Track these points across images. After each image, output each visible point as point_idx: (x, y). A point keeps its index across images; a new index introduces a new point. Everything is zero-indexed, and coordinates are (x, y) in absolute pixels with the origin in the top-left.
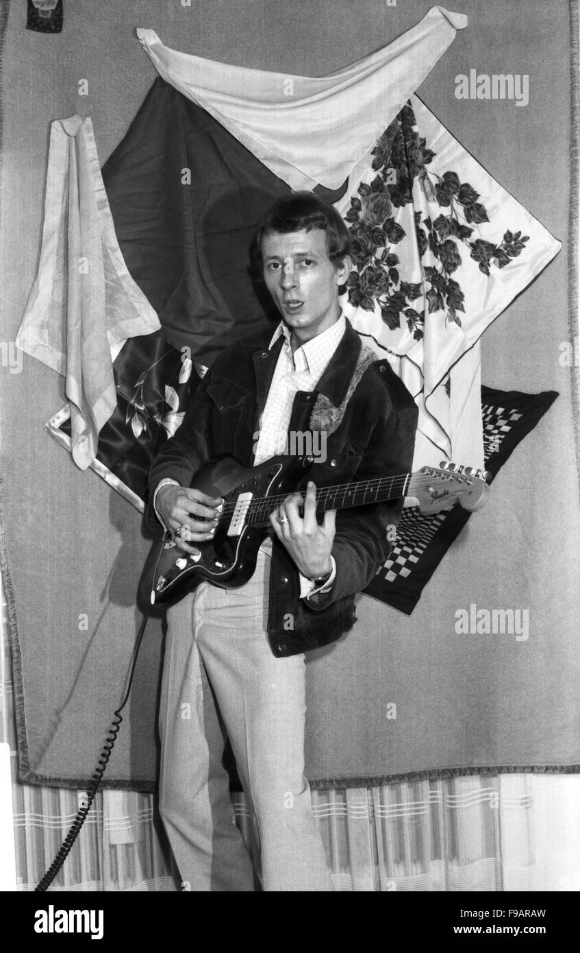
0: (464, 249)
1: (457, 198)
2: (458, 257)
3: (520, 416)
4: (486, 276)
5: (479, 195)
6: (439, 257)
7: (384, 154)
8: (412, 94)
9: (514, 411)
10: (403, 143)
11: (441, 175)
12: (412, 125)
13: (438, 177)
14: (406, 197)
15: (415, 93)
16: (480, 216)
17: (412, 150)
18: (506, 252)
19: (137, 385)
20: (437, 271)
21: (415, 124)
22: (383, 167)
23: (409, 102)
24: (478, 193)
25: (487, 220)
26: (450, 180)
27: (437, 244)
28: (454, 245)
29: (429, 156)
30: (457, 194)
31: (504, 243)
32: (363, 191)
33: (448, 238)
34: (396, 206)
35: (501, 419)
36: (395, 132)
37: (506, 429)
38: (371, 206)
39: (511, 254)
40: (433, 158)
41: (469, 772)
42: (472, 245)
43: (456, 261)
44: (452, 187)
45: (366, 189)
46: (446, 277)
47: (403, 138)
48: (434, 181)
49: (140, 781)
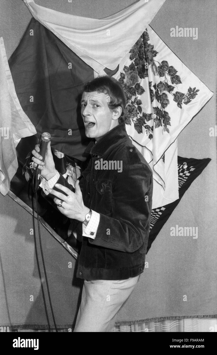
0: (170, 97)
1: (167, 72)
2: (168, 100)
3: (194, 169)
4: (180, 109)
5: (177, 71)
6: (160, 101)
7: (135, 53)
8: (147, 25)
9: (191, 167)
10: (144, 49)
11: (160, 62)
12: (147, 41)
13: (159, 63)
14: (145, 74)
15: (149, 25)
16: (178, 81)
17: (148, 52)
18: (189, 97)
19: (27, 158)
20: (159, 109)
21: (149, 40)
22: (135, 59)
23: (146, 29)
24: (177, 70)
25: (181, 83)
26: (164, 64)
27: (159, 95)
28: (166, 95)
29: (155, 53)
30: (168, 71)
31: (188, 93)
32: (126, 70)
33: (163, 92)
34: (141, 78)
35: (186, 170)
36: (140, 43)
37: (188, 174)
38: (129, 77)
39: (191, 98)
40: (157, 54)
41: (171, 318)
42: (174, 95)
43: (167, 102)
44: (165, 68)
45: (127, 69)
46: (163, 111)
47: (144, 47)
48: (158, 65)
49: (33, 325)
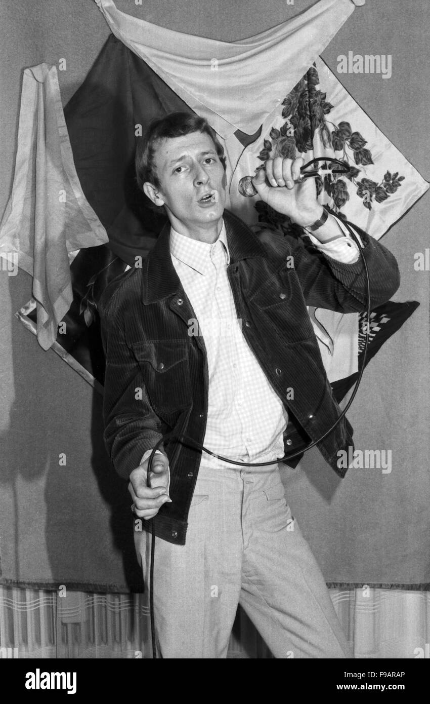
0: (352, 188)
1: (349, 143)
2: (346, 194)
3: (388, 319)
4: (368, 209)
5: (366, 142)
6: (332, 195)
7: (292, 105)
8: (316, 57)
9: (384, 315)
10: (307, 100)
11: (337, 124)
12: (315, 85)
13: (334, 125)
14: (308, 145)
15: (320, 56)
16: (366, 159)
17: (315, 106)
18: (385, 189)
19: (89, 285)
21: (318, 83)
22: (291, 116)
23: (314, 64)
24: (366, 140)
25: (372, 163)
26: (343, 128)
27: (331, 184)
28: (344, 185)
29: (328, 108)
30: (349, 140)
31: (384, 181)
32: (274, 135)
33: (340, 178)
34: (300, 151)
35: (373, 321)
36: (302, 89)
37: (377, 329)
38: (280, 148)
39: (389, 191)
40: (331, 109)
41: (333, 586)
42: (358, 184)
43: (344, 197)
44: (345, 134)
45: (276, 133)
46: (336, 211)
47: (308, 96)
48: (332, 129)
49: (85, 584)
